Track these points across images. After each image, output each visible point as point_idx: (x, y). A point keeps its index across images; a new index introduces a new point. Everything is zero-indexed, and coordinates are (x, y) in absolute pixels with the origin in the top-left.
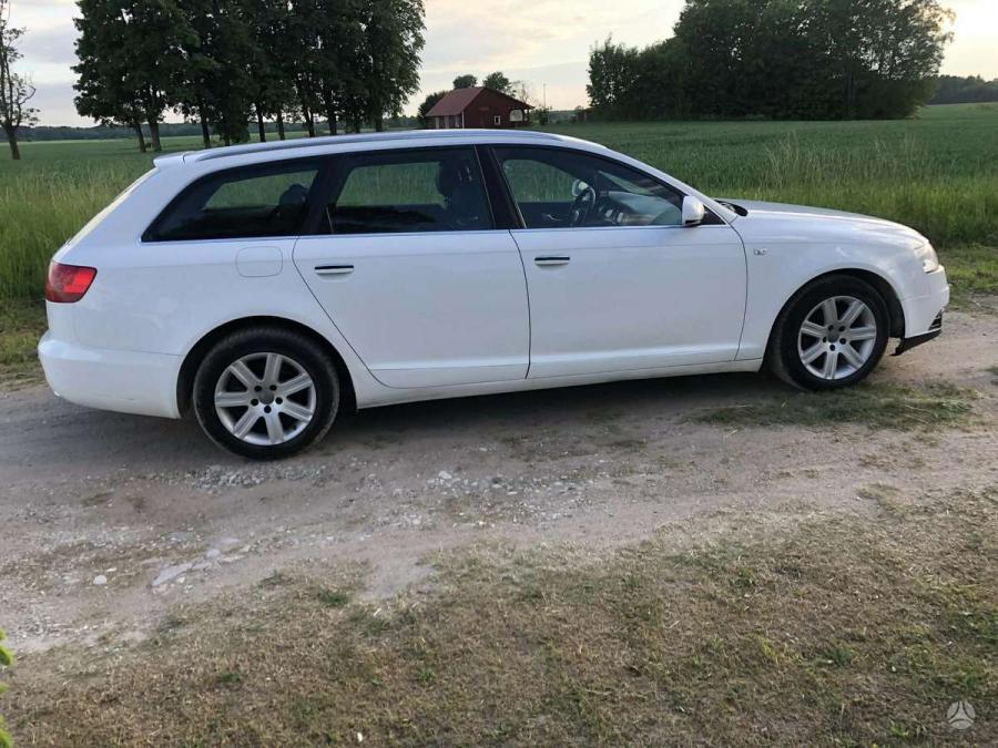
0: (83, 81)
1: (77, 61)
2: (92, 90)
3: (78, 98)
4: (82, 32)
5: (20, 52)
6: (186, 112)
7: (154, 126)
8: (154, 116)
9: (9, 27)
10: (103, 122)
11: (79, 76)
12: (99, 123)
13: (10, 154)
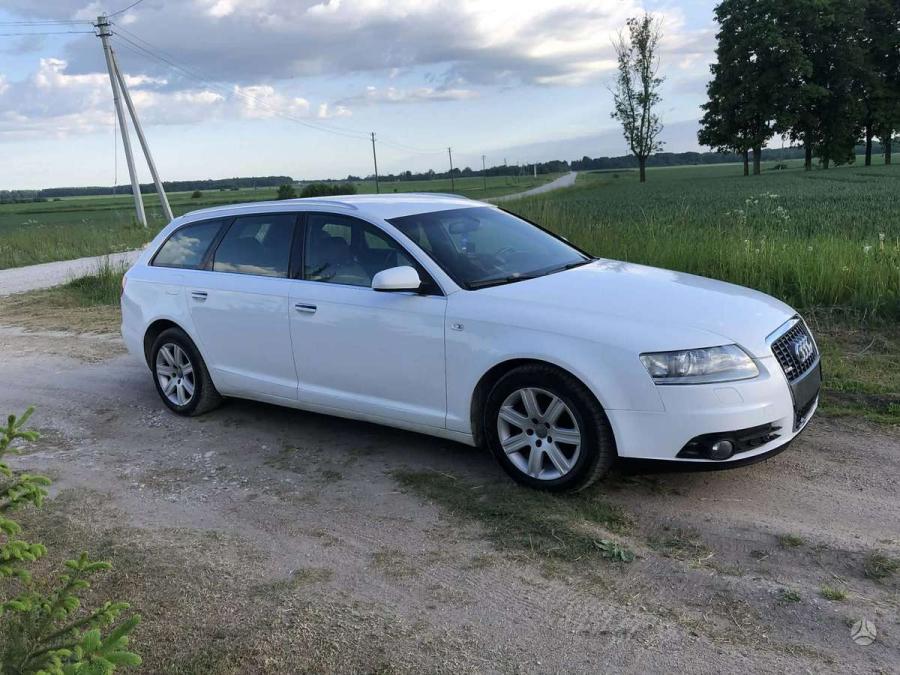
0: (707, 116)
1: (707, 99)
2: (713, 124)
3: (701, 131)
4: (715, 75)
5: (660, 97)
6: (793, 137)
7: (757, 152)
8: (758, 143)
9: (654, 78)
10: (719, 150)
11: (705, 112)
12: (715, 150)
13: (639, 179)
